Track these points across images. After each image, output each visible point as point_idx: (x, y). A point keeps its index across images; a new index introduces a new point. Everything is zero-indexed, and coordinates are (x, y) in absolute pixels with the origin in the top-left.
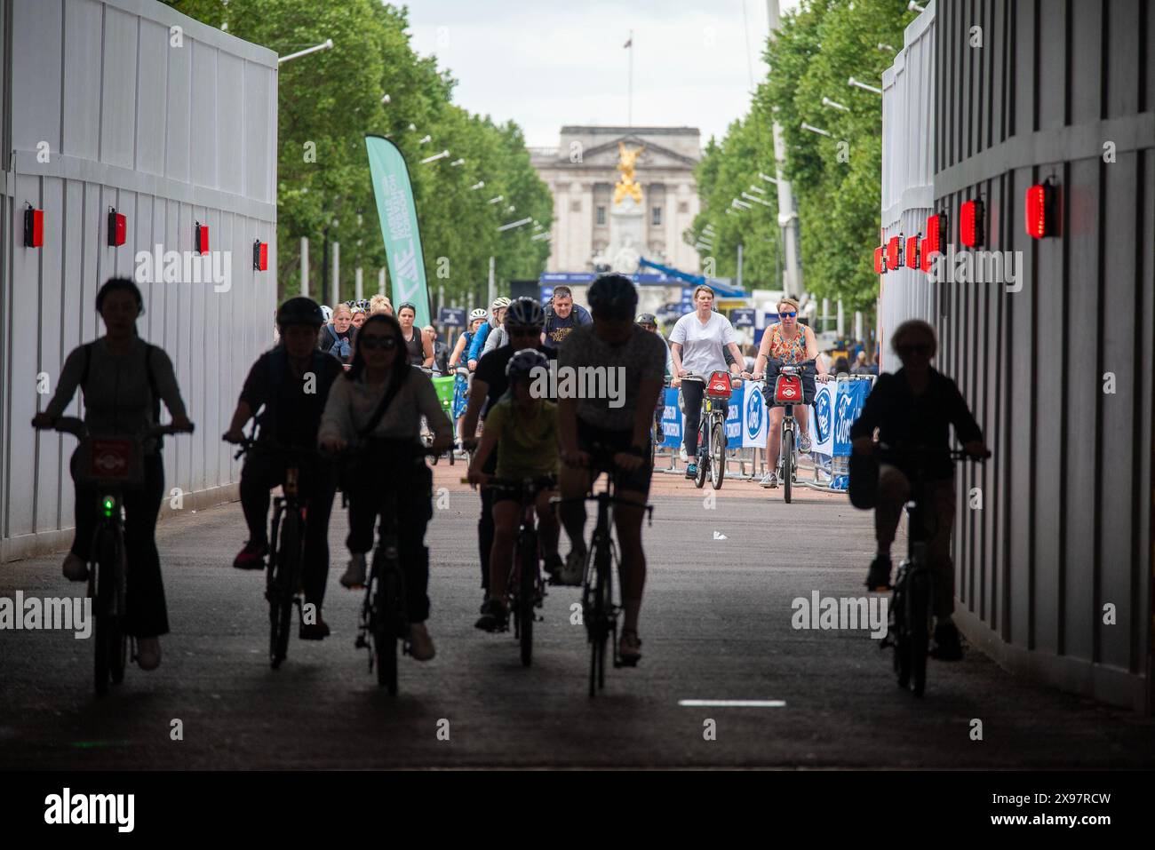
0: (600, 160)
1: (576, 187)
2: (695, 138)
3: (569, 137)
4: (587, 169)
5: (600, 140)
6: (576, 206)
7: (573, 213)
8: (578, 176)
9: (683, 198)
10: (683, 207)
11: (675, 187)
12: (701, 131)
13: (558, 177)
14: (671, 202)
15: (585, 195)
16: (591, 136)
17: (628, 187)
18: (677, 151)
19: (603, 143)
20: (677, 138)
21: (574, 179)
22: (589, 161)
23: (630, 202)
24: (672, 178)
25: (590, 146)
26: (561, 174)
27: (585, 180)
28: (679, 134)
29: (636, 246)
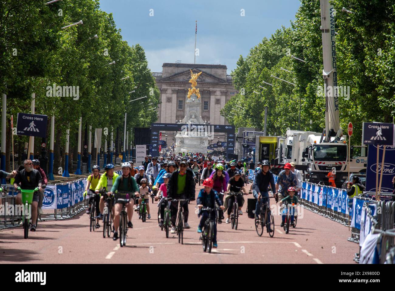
0: (181, 79)
1: (169, 91)
2: (225, 70)
3: (166, 68)
4: (175, 83)
5: (180, 70)
6: (169, 100)
7: (168, 103)
8: (171, 86)
9: (218, 97)
10: (218, 102)
11: (215, 92)
12: (227, 67)
13: (162, 86)
14: (213, 99)
15: (173, 95)
16: (177, 68)
17: (194, 90)
18: (216, 76)
19: (182, 71)
20: (216, 70)
21: (169, 87)
22: (176, 79)
23: (194, 97)
24: (213, 88)
25: (177, 72)
26: (163, 85)
27: (173, 88)
28: (217, 68)
29: (197, 118)
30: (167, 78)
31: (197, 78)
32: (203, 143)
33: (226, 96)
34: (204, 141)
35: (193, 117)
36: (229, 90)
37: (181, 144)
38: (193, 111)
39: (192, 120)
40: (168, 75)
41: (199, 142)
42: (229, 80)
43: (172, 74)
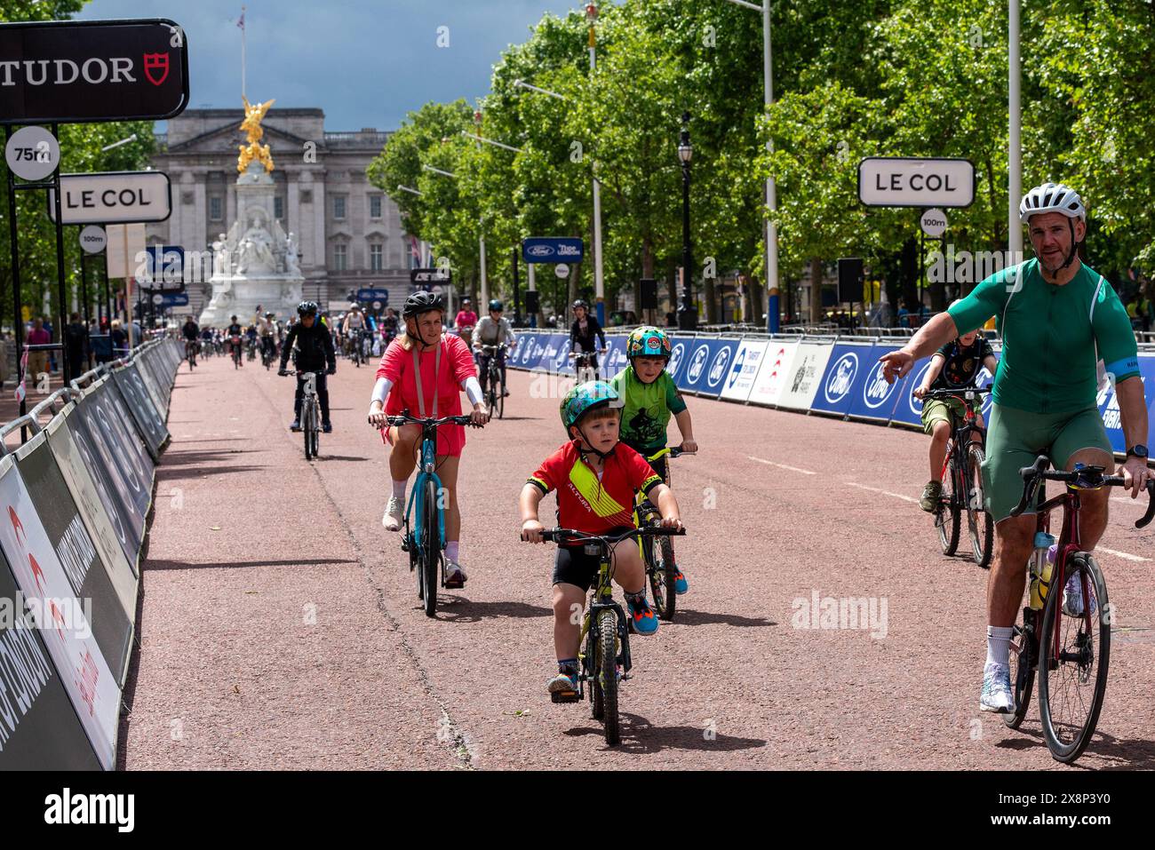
0: (214, 146)
1: (187, 177)
2: (321, 120)
3: (177, 121)
4: (199, 157)
5: (213, 124)
7: (185, 207)
8: (189, 165)
9: (306, 186)
10: (306, 196)
11: (298, 174)
12: (325, 112)
13: (168, 166)
14: (293, 190)
15: (197, 186)
16: (202, 120)
17: (256, 151)
18: (298, 135)
19: (215, 127)
20: (297, 121)
21: (184, 168)
22: (202, 148)
23: (258, 170)
24: (294, 164)
25: (202, 131)
26: (171, 163)
27: (197, 169)
28: (301, 116)
29: (268, 226)
30: (180, 144)
31: (261, 117)
32: (289, 293)
33: (326, 182)
34: (291, 289)
35: (257, 223)
36: (333, 168)
37: (228, 301)
38: (256, 207)
39: (253, 231)
40: (182, 139)
41: (277, 291)
42: (331, 144)
43: (193, 136)
